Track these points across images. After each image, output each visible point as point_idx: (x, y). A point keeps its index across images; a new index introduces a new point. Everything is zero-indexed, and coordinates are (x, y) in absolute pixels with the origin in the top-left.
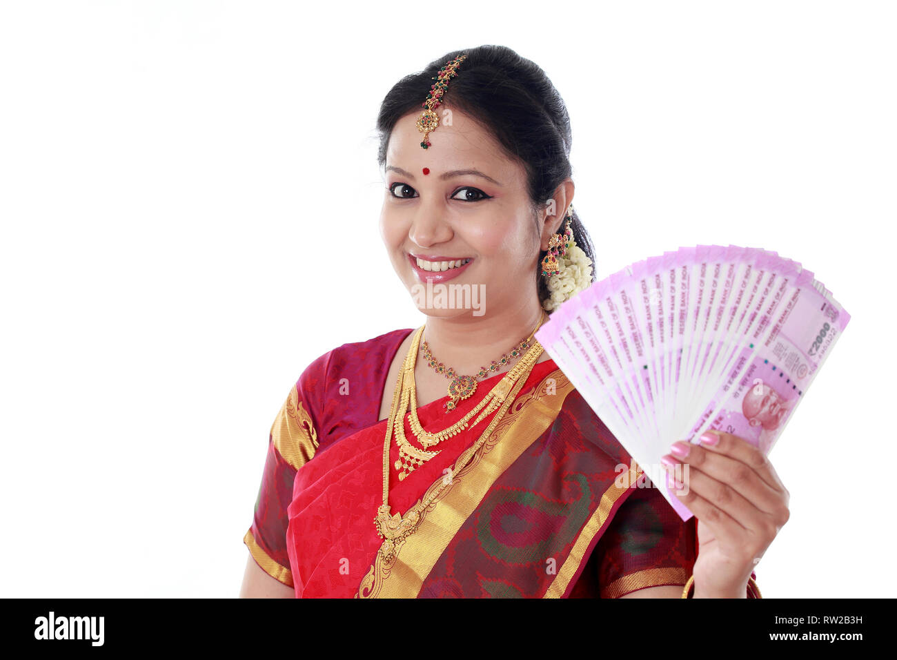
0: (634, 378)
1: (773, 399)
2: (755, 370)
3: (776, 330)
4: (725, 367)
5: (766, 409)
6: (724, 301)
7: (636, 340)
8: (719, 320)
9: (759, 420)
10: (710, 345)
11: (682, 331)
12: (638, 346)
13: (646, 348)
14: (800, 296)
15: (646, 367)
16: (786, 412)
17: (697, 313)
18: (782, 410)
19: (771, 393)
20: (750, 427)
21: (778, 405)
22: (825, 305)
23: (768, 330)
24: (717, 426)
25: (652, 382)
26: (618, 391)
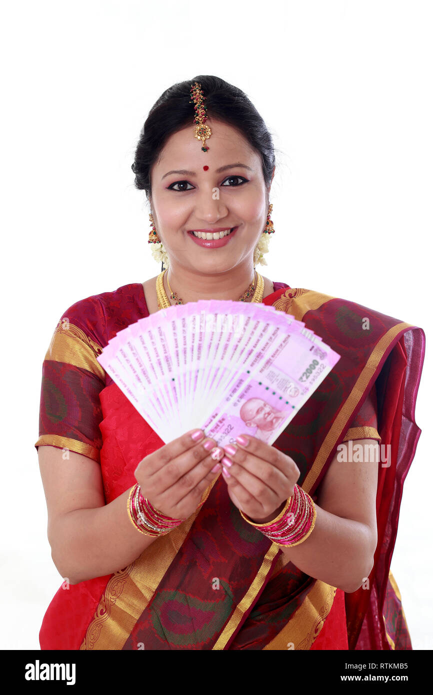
0: (165, 386)
1: (267, 409)
2: (251, 389)
3: (268, 362)
4: (228, 385)
5: (261, 416)
6: (228, 340)
7: (167, 361)
8: (224, 353)
9: (255, 423)
10: (218, 369)
11: (199, 358)
12: (169, 365)
13: (174, 367)
14: (290, 340)
15: (173, 380)
16: (281, 419)
17: (210, 346)
18: (277, 418)
19: (265, 405)
20: (247, 428)
21: (272, 414)
22: (313, 347)
23: (262, 362)
24: (221, 425)
25: (178, 390)
26: (155, 394)
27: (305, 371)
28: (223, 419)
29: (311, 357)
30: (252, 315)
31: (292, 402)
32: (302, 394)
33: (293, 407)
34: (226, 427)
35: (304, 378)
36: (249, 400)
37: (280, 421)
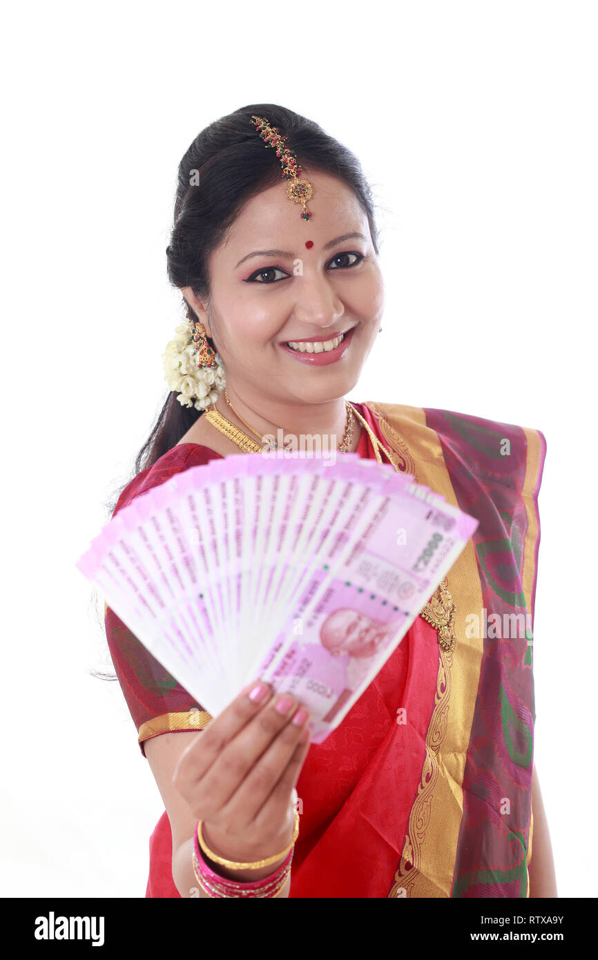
0: (190, 609)
1: (364, 624)
2: (333, 594)
3: (358, 547)
4: (294, 592)
5: (354, 636)
6: (286, 517)
7: (188, 565)
9: (346, 649)
10: (273, 570)
11: (239, 554)
12: (191, 572)
13: (200, 573)
14: (392, 507)
15: (201, 596)
17: (255, 532)
18: (381, 636)
19: (359, 618)
20: (333, 659)
22: (430, 513)
23: (348, 548)
24: (289, 661)
25: (210, 612)
26: (173, 625)
27: (420, 554)
28: (293, 652)
29: (430, 529)
30: (321, 472)
31: (403, 607)
32: (420, 591)
33: (407, 614)
34: (297, 665)
35: (421, 565)
36: (333, 614)
37: (386, 639)
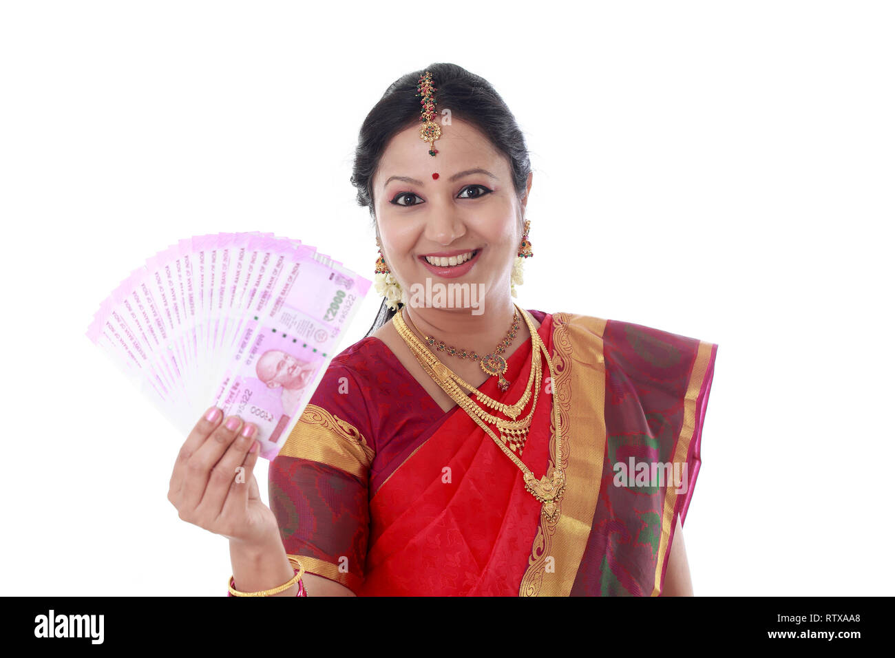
1: (290, 362)
2: (264, 339)
3: (279, 302)
4: (235, 338)
5: (284, 371)
6: (224, 281)
7: (159, 325)
8: (221, 299)
9: (278, 382)
10: (217, 322)
11: (193, 313)
12: (162, 330)
13: (168, 330)
14: (301, 270)
16: (311, 373)
17: (202, 295)
18: (306, 372)
19: (286, 357)
20: (269, 390)
21: (298, 367)
22: (333, 274)
23: (271, 303)
24: (236, 392)
25: (177, 360)
26: (153, 371)
27: (329, 307)
28: (237, 384)
29: (333, 288)
30: (245, 245)
31: (321, 348)
32: (333, 337)
33: (324, 355)
34: (242, 393)
35: (330, 316)
36: (265, 354)
37: (310, 375)
